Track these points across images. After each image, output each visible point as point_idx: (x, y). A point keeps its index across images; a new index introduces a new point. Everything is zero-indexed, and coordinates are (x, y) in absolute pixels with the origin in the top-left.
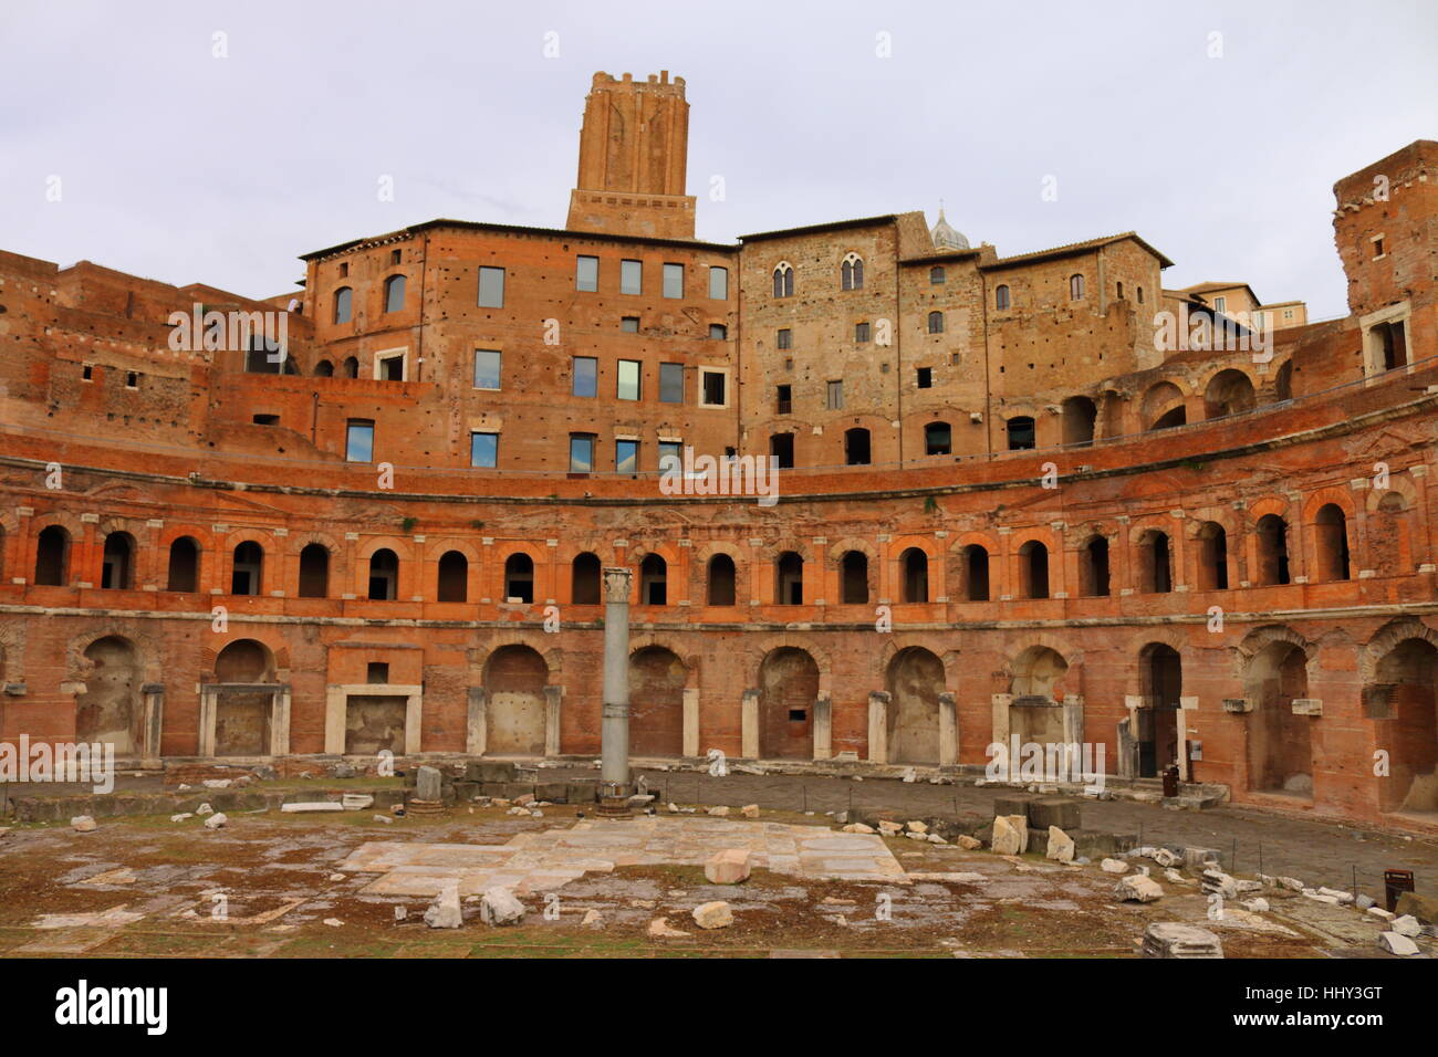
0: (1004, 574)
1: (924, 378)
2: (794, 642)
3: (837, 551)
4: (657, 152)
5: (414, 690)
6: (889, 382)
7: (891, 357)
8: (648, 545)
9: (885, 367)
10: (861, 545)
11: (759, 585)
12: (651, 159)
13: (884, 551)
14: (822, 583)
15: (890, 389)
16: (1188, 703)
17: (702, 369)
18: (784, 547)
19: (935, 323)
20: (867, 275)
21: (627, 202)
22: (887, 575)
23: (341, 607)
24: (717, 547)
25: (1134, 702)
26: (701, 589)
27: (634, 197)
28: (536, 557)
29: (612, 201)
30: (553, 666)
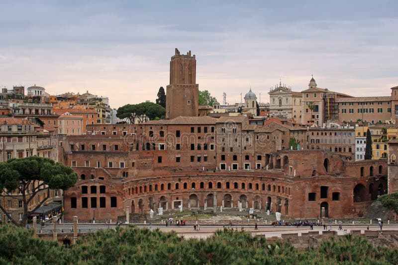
0: (254, 186)
1: (245, 148)
2: (229, 193)
3: (234, 182)
4: (190, 73)
5: (182, 200)
6: (240, 148)
7: (240, 145)
8: (210, 181)
9: (239, 146)
10: (237, 182)
11: (224, 186)
12: (189, 75)
13: (240, 183)
14: (232, 186)
15: (240, 149)
16: (272, 203)
17: (211, 144)
18: (227, 181)
19: (247, 140)
20: (237, 131)
21: (184, 86)
22: (240, 186)
23: (173, 191)
24: (219, 181)
25: (267, 202)
26: (217, 187)
27: (186, 85)
28: (196, 183)
29: (181, 86)
30: (198, 196)
